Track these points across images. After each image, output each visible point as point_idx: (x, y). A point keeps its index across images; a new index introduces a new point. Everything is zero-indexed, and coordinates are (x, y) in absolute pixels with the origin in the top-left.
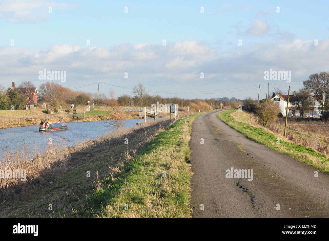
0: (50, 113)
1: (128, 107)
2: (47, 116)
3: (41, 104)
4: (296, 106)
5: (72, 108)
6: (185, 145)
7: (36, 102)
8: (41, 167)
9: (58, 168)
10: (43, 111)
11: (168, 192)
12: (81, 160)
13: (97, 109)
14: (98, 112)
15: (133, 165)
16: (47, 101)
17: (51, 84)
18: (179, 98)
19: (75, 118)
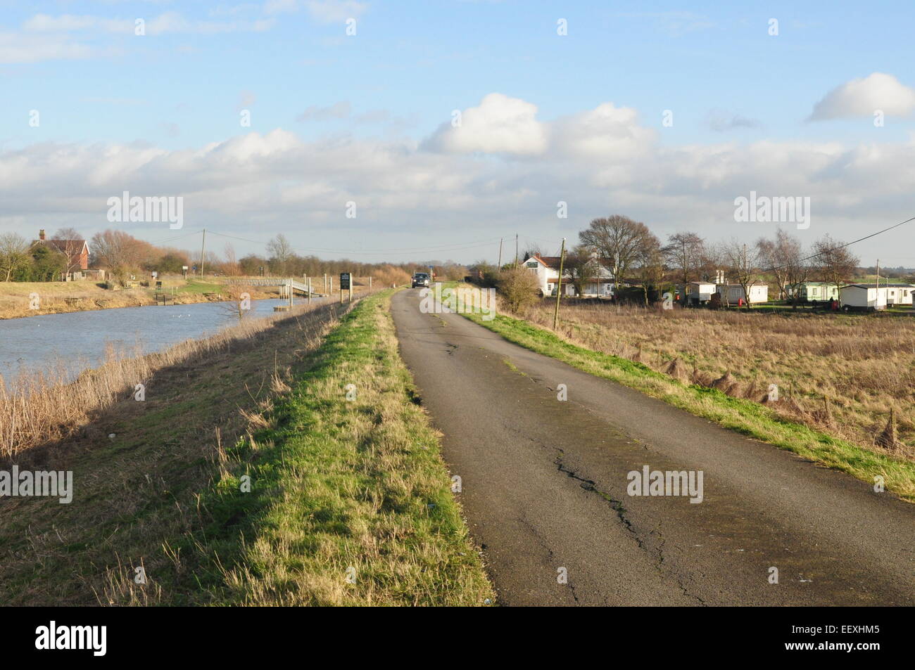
0: (111, 288)
1: (259, 278)
2: (107, 293)
3: (94, 271)
4: (568, 276)
5: (154, 278)
6: (394, 358)
7: (85, 266)
8: (91, 400)
9: (126, 404)
10: (98, 285)
11: (403, 494)
12: (174, 383)
13: (200, 281)
14: (204, 285)
15: (295, 409)
16: (105, 266)
17: (113, 234)
18: (352, 262)
19: (160, 298)
